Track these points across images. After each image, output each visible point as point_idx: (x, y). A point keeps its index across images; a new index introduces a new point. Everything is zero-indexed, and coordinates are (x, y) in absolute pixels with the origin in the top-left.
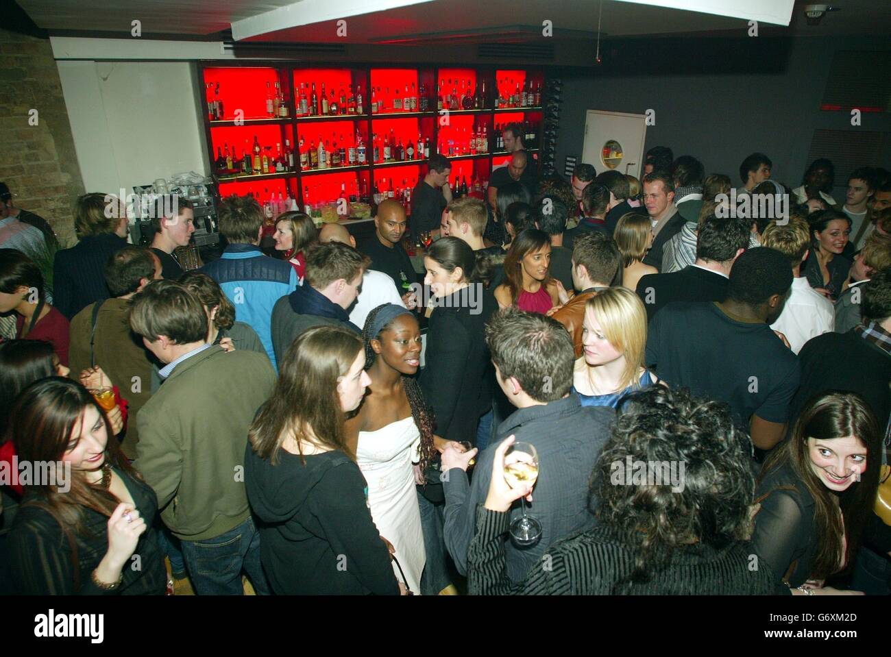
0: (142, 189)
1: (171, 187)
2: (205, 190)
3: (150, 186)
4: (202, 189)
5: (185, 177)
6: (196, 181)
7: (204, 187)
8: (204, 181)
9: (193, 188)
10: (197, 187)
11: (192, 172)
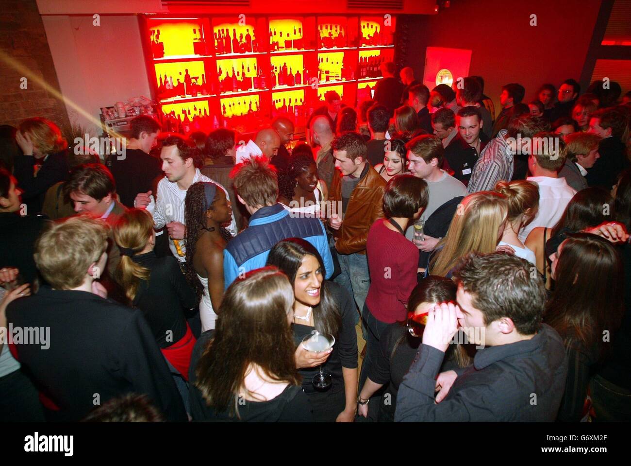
0: (107, 110)
1: (127, 107)
2: (152, 109)
3: (112, 107)
4: (149, 109)
5: (137, 100)
6: (145, 103)
7: (151, 107)
8: (151, 103)
9: (143, 108)
10: (146, 107)
11: (142, 97)
